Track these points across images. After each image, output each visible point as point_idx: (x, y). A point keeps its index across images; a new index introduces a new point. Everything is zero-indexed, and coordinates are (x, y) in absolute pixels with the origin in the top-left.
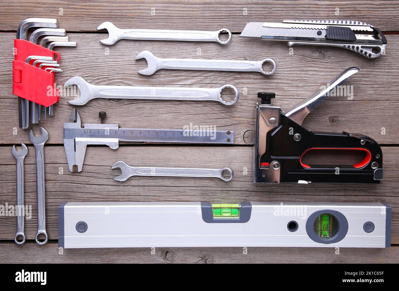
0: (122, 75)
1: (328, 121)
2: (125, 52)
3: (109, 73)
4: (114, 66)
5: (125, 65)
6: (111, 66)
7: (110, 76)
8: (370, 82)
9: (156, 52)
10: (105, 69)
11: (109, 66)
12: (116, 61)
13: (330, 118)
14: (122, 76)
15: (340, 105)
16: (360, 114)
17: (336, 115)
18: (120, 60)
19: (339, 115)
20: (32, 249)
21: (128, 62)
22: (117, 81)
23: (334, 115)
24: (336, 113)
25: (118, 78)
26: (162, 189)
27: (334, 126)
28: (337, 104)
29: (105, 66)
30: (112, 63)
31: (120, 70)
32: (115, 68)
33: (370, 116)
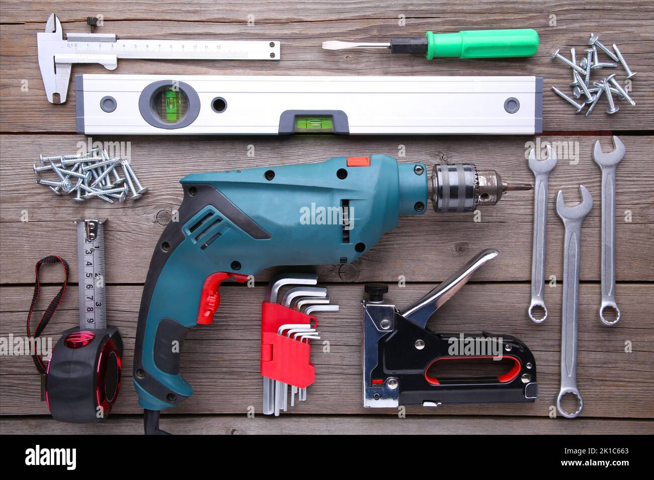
0: (173, 189)
1: (454, 249)
2: (177, 159)
3: (155, 187)
4: (161, 177)
5: (177, 176)
6: (158, 177)
7: (156, 191)
8: (510, 198)
9: (219, 158)
10: (150, 182)
11: (155, 177)
12: (165, 171)
13: (457, 245)
14: (172, 191)
15: (470, 228)
16: (496, 239)
17: (464, 241)
18: (170, 169)
19: (468, 242)
20: (46, 428)
21: (181, 172)
22: (165, 197)
23: (462, 241)
24: (465, 238)
25: (167, 194)
26: (226, 344)
27: (462, 256)
28: (467, 228)
29: (149, 178)
30: (160, 173)
31: (170, 183)
32: (163, 181)
33: (510, 242)
